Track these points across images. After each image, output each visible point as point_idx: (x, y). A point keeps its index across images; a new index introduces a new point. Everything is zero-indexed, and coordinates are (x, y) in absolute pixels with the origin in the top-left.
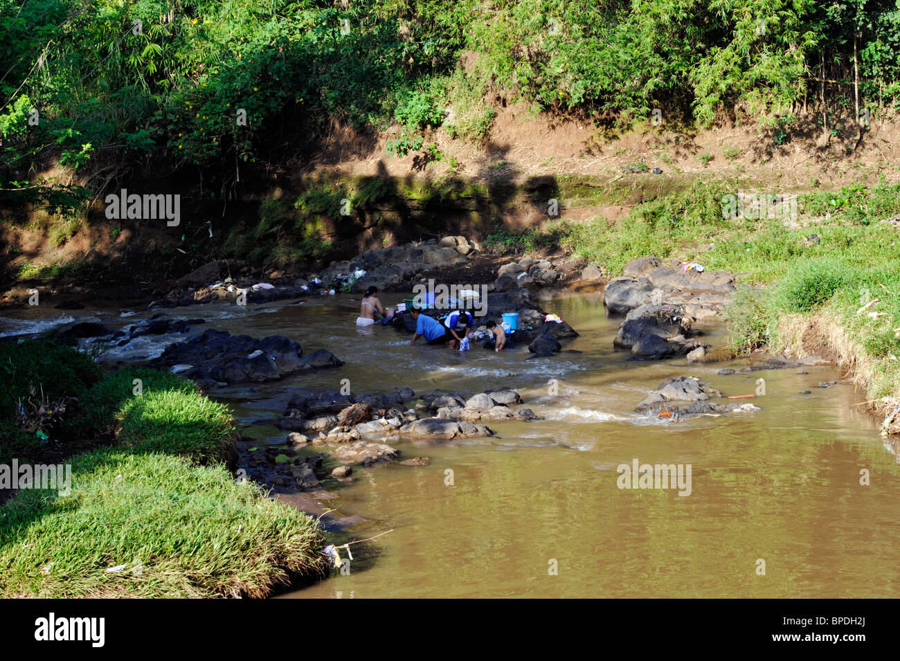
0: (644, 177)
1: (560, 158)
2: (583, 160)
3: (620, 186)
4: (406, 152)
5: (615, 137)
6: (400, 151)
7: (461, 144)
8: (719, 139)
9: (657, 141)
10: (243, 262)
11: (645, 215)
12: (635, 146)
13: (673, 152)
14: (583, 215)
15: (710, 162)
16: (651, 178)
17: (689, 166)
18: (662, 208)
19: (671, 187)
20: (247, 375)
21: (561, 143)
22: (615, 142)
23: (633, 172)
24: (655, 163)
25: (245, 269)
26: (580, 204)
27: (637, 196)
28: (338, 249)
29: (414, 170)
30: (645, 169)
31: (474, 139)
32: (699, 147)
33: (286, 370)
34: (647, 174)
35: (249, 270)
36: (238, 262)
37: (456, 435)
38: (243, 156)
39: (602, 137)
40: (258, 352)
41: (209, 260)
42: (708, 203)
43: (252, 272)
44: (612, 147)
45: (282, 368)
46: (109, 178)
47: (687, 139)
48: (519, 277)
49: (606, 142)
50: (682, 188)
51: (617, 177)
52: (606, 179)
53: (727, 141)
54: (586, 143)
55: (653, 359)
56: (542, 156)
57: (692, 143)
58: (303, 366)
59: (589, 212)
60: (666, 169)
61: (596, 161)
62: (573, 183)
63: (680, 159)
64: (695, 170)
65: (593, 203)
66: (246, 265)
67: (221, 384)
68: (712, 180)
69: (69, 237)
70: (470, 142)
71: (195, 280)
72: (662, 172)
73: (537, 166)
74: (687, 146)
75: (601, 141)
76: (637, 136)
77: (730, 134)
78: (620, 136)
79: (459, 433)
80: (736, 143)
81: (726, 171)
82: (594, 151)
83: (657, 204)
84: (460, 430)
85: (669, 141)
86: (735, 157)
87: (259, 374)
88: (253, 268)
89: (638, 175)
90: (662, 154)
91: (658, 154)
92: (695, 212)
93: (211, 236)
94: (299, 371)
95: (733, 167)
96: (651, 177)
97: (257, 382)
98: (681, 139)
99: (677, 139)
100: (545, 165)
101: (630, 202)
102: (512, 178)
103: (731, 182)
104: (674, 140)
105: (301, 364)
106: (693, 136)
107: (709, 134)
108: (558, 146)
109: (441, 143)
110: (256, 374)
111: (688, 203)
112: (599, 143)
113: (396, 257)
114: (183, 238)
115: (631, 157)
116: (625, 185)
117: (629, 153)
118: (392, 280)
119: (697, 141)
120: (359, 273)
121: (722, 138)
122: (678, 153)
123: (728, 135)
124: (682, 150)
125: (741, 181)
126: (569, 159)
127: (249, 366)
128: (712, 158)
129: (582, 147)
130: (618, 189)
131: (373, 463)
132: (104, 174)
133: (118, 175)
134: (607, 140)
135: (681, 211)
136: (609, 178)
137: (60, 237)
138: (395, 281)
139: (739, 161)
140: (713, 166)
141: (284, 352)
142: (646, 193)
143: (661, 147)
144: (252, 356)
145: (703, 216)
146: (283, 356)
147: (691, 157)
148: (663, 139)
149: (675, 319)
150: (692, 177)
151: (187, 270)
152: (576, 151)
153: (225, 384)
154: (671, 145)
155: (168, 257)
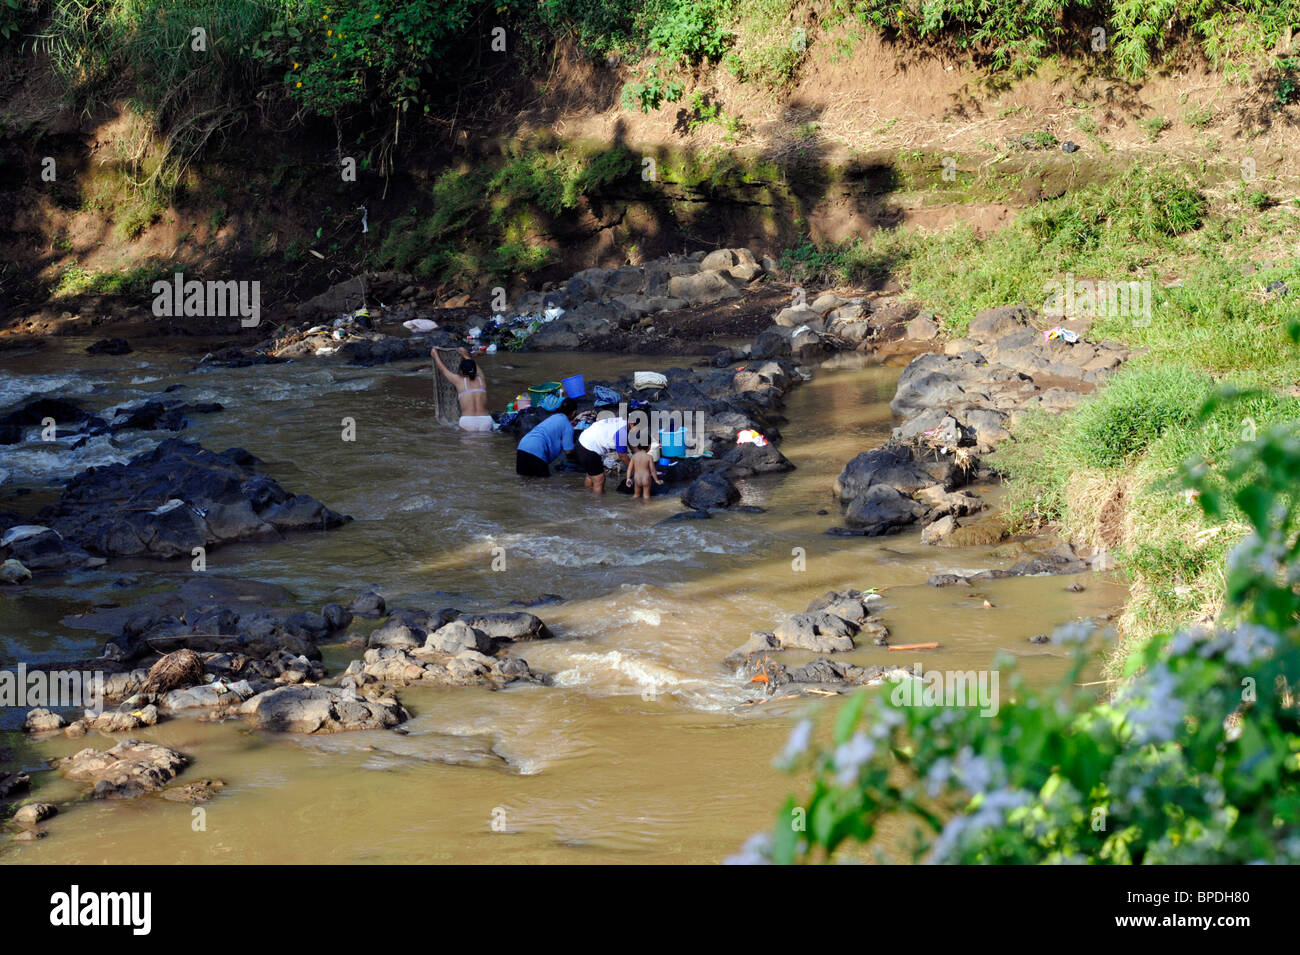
0: (1044, 158)
1: (910, 120)
2: (947, 125)
3: (1003, 172)
4: (655, 103)
5: (1006, 86)
6: (645, 103)
7: (751, 92)
8: (1181, 92)
9: (1077, 94)
10: (408, 277)
11: (1035, 224)
12: (1039, 101)
13: (1102, 113)
14: (942, 219)
15: (1162, 133)
16: (1057, 160)
17: (1126, 140)
18: (1068, 212)
19: (1089, 175)
20: (147, 545)
21: (914, 94)
22: (1004, 95)
23: (1028, 148)
24: (1069, 132)
25: (409, 289)
26: (938, 201)
27: (1031, 191)
28: (557, 260)
29: (677, 133)
30: (1050, 143)
31: (771, 84)
32: (1146, 107)
33: (224, 536)
34: (1051, 152)
35: (416, 292)
36: (401, 277)
37: (322, 725)
38: (401, 103)
39: (983, 87)
40: (176, 503)
41: (359, 271)
42: (1146, 206)
43: (419, 296)
44: (999, 104)
45: (217, 531)
46: (210, 128)
47: (1127, 92)
48: (795, 333)
49: (989, 96)
50: (1106, 179)
51: (1000, 156)
52: (981, 158)
53: (1196, 96)
54: (956, 96)
55: (866, 534)
56: (880, 115)
57: (1136, 100)
58: (258, 528)
59: (952, 214)
60: (1087, 144)
61: (969, 126)
62: (927, 164)
63: (1113, 126)
64: (1134, 146)
65: (961, 200)
66: (413, 283)
67: (95, 561)
68: (1162, 164)
69: (147, 225)
70: (766, 89)
71: (328, 306)
72: (1077, 148)
73: (868, 133)
74: (1126, 105)
75: (981, 93)
76: (1043, 84)
77: (1201, 84)
78: (1014, 85)
79: (331, 722)
80: (1210, 100)
81: (1187, 149)
82: (969, 110)
83: (1062, 205)
84: (334, 715)
85: (1096, 96)
86: (1206, 124)
87: (167, 543)
88: (422, 288)
89: (1036, 154)
90: (1082, 118)
91: (1076, 117)
92: (1121, 223)
93: (365, 230)
94: (250, 536)
95: (1201, 143)
96: (1058, 157)
97: (160, 559)
98: (1117, 92)
99: (1110, 91)
100: (882, 132)
101: (1020, 199)
102: (824, 154)
103: (1192, 168)
104: (1104, 94)
105: (254, 524)
106: (1138, 88)
107: (1165, 83)
108: (908, 100)
109: (720, 88)
110: (162, 544)
111: (1113, 205)
112: (978, 96)
113: (623, 285)
114: (318, 234)
115: (1029, 121)
116: (1013, 170)
117: (1027, 115)
118: (598, 328)
119: (1144, 96)
120: (553, 313)
121: (1188, 90)
122: (1109, 116)
123: (1198, 86)
124: (1117, 111)
125: (1211, 167)
126: (924, 122)
127: (151, 529)
128: (1167, 126)
129: (950, 103)
130: (999, 177)
131: (111, 792)
132: (203, 122)
133: (222, 125)
134: (991, 92)
135: (1101, 219)
136: (986, 158)
137: (132, 224)
138: (604, 332)
139: (1212, 132)
140: (1168, 140)
141: (227, 502)
142: (1047, 185)
143: (1082, 104)
144: (162, 509)
145: (1134, 229)
146: (222, 509)
147: (1131, 123)
148: (1087, 91)
149: (944, 451)
150: (1128, 157)
151: (321, 288)
152: (938, 109)
153: (102, 561)
154: (1099, 102)
155: (295, 265)
